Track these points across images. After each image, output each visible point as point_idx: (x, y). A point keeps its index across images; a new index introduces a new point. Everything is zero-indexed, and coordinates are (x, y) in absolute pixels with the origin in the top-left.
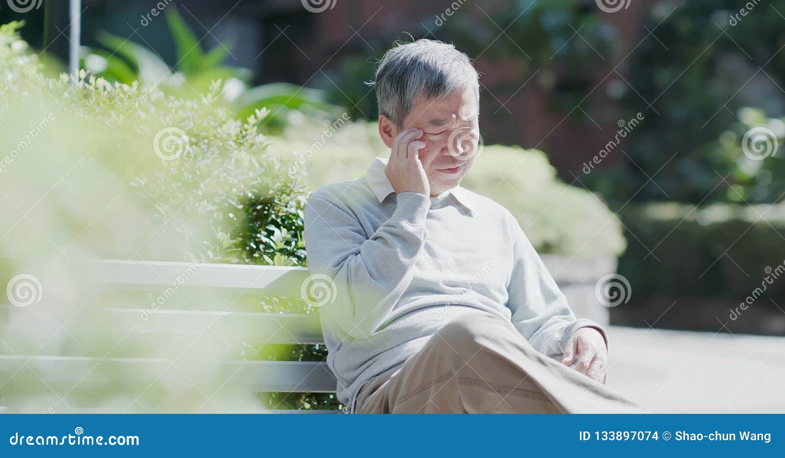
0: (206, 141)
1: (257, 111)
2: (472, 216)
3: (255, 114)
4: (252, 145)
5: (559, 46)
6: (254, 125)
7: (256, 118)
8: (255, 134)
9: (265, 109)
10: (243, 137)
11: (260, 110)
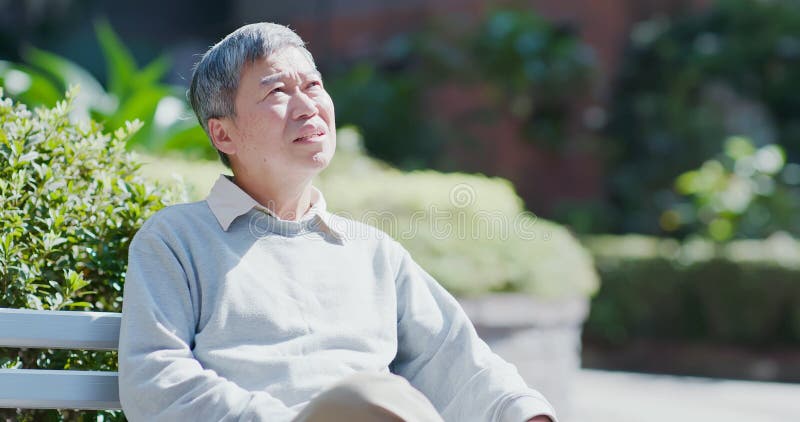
0: (62, 159)
1: (128, 123)
2: (341, 244)
3: (125, 127)
4: (122, 165)
5: (533, 70)
6: (123, 140)
7: (126, 131)
8: (124, 150)
9: (137, 121)
10: (109, 155)
11: (131, 122)
